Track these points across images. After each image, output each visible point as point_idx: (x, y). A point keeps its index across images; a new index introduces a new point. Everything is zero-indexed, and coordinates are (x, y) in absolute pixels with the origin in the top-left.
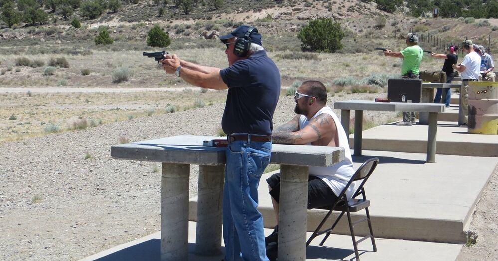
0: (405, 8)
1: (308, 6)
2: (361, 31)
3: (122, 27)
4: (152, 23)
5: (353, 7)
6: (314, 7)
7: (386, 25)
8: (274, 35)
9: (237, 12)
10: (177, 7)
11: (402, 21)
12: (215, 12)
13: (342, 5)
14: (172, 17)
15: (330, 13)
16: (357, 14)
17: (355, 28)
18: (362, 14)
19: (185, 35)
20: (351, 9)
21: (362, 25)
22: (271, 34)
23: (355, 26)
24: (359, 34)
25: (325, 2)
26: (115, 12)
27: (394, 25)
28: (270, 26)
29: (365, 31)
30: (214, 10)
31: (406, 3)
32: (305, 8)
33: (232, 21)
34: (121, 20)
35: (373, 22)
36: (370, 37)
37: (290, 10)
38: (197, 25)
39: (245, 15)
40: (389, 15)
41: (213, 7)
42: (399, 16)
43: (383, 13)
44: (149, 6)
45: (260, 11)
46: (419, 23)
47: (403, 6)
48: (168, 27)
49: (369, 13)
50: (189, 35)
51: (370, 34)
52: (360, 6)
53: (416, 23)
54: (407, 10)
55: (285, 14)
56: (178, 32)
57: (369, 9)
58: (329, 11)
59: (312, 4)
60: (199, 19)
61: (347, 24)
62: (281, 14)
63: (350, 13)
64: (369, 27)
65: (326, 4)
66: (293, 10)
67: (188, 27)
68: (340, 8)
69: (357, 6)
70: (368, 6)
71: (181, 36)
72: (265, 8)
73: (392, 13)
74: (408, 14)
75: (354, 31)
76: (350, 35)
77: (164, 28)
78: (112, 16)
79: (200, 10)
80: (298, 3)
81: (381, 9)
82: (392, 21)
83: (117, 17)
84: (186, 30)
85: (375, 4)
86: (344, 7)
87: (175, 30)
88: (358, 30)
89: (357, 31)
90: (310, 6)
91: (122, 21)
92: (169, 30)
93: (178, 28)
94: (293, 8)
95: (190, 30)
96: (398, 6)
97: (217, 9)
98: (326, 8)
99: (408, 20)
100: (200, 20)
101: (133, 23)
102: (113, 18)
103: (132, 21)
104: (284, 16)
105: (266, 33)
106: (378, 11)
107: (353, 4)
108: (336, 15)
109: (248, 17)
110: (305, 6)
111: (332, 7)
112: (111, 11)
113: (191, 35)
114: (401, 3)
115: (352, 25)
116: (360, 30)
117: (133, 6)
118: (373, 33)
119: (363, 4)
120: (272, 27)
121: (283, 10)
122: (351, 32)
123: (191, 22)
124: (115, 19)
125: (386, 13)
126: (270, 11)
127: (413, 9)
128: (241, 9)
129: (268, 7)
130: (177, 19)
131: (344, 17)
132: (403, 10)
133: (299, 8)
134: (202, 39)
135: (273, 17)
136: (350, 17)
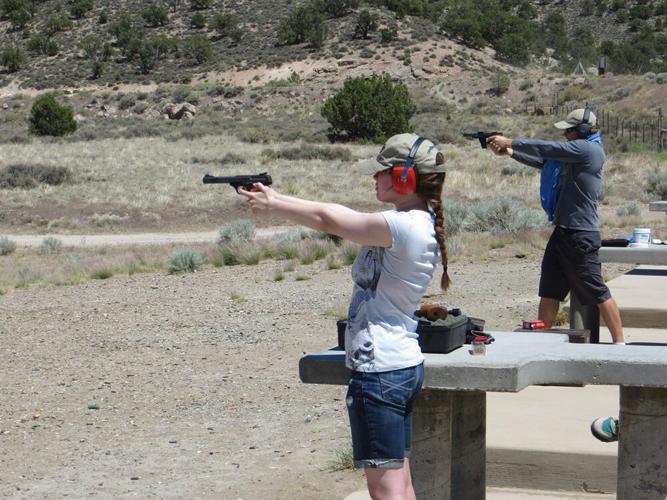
0: (551, 59)
1: (367, 57)
2: (462, 101)
3: (20, 97)
4: (81, 89)
5: (450, 56)
6: (378, 58)
7: (509, 88)
8: (300, 110)
9: (236, 68)
10: (129, 60)
11: (539, 81)
12: (197, 69)
13: (431, 53)
14: (117, 79)
15: (407, 68)
16: (456, 69)
17: (451, 95)
18: (466, 69)
19: (135, 111)
20: (447, 61)
21: (466, 89)
22: (296, 108)
23: (452, 92)
24: (459, 107)
25: (399, 49)
26: (13, 70)
27: (523, 88)
28: (293, 93)
29: (470, 100)
30: (195, 65)
31: (553, 51)
32: (363, 60)
33: (227, 85)
34: (24, 86)
35: (485, 84)
36: (479, 113)
37: (334, 63)
38: (159, 92)
39: (252, 73)
40: (517, 70)
41: (194, 60)
42: (535, 72)
43: (505, 68)
44: (79, 58)
45: (279, 66)
46: (571, 84)
47: (546, 55)
48: (105, 97)
49: (480, 68)
50: (142, 112)
51: (480, 106)
52: (464, 55)
53: (566, 84)
54: (554, 62)
55: (325, 71)
56: (122, 107)
57: (481, 61)
58: (405, 64)
59: (374, 53)
60: (168, 81)
61: (437, 88)
62: (318, 72)
63: (444, 68)
64: (478, 93)
65: (401, 53)
66: (340, 64)
67: (142, 97)
68: (426, 60)
69: (458, 56)
70: (479, 54)
71: (129, 113)
72: (288, 61)
73: (523, 67)
74: (554, 70)
75: (449, 102)
76: (442, 108)
77: (98, 100)
78: (8, 77)
79: (171, 66)
80: (350, 51)
81: (501, 60)
82: (520, 81)
83: (16, 79)
84: (138, 103)
85: (492, 52)
86: (433, 57)
87: (117, 103)
88: (457, 99)
89: (456, 102)
90: (371, 57)
91: (24, 88)
92: (107, 103)
93: (123, 98)
94: (340, 60)
95: (144, 102)
96: (538, 56)
97: (201, 63)
98: (400, 59)
99: (551, 79)
100: (169, 84)
101: (46, 91)
102: (9, 81)
103: (44, 87)
104: (324, 74)
105: (286, 107)
106: (497, 64)
107: (451, 52)
108: (417, 72)
109: (257, 78)
110: (362, 56)
111: (412, 58)
112: (7, 68)
113: (147, 112)
114: (543, 51)
115: (446, 89)
116: (461, 98)
117: (49, 58)
118: (485, 105)
119: (469, 51)
120: (297, 95)
121: (322, 64)
122: (444, 104)
123: (150, 88)
124: (13, 83)
125: (512, 68)
126: (297, 66)
127: (564, 61)
128: (244, 64)
129: (294, 59)
130: (127, 83)
131: (434, 75)
132: (546, 63)
133: (351, 59)
134: (163, 119)
135: (302, 76)
136: (445, 75)
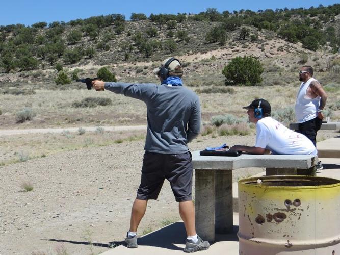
0: (329, 47)
1: (245, 48)
2: (288, 66)
3: (93, 69)
4: (120, 65)
5: (282, 47)
6: (250, 48)
7: (308, 60)
8: (215, 72)
9: (187, 54)
10: (140, 52)
11: (321, 57)
12: (170, 55)
13: (273, 45)
14: (135, 60)
15: (263, 52)
16: (285, 52)
17: (282, 64)
18: (289, 52)
19: (143, 74)
20: (281, 49)
21: (288, 61)
22: (213, 71)
23: (282, 63)
24: (286, 69)
25: (259, 44)
26: (91, 57)
27: (314, 60)
28: (212, 65)
29: (291, 66)
30: (169, 53)
31: (330, 43)
32: (243, 49)
33: (183, 62)
34: (95, 64)
35: (298, 59)
36: (294, 72)
37: (231, 50)
38: (153, 65)
39: (194, 56)
40: (312, 52)
42: (320, 53)
43: (307, 51)
44: (119, 51)
45: (206, 53)
46: (336, 58)
47: (327, 45)
48: (130, 68)
49: (295, 52)
50: (146, 74)
51: (295, 68)
52: (288, 46)
53: (334, 58)
54: (330, 48)
55: (227, 55)
56: (138, 72)
57: (296, 48)
58: (262, 51)
59: (248, 46)
60: (157, 61)
61: (276, 61)
62: (223, 55)
63: (279, 52)
64: (294, 63)
65: (260, 46)
66: (233, 51)
67: (146, 68)
68: (271, 48)
69: (285, 46)
70: (295, 46)
71: (140, 75)
72: (210, 50)
73: (315, 51)
74: (330, 52)
75: (281, 66)
76: (278, 70)
77: (127, 70)
78: (88, 60)
79: (158, 54)
80: (237, 45)
81: (305, 48)
82: (313, 57)
83: (92, 61)
84: (144, 71)
85: (301, 44)
86: (274, 47)
87: (135, 71)
88: (285, 65)
89: (284, 67)
90: (246, 48)
91: (95, 65)
92: (131, 71)
93: (138, 69)
94: (233, 50)
95: (147, 70)
96: (323, 46)
97: (172, 52)
98: (260, 48)
99: (327, 56)
102: (89, 62)
103: (104, 64)
104: (226, 56)
105: (209, 71)
106: (303, 50)
107: (282, 45)
108: (267, 54)
109: (196, 58)
110: (242, 48)
111: (265, 48)
112: (88, 57)
113: (148, 74)
114: (325, 43)
115: (280, 61)
117: (106, 52)
118: (297, 68)
119: (290, 44)
120: (214, 65)
121: (225, 51)
122: (279, 68)
123: (150, 64)
125: (310, 51)
126: (214, 53)
127: (335, 47)
128: (191, 52)
129: (213, 49)
130: (140, 62)
131: (274, 55)
132: (326, 48)
133: (238, 49)
134: (155, 77)
135: (216, 57)
136: (280, 55)
